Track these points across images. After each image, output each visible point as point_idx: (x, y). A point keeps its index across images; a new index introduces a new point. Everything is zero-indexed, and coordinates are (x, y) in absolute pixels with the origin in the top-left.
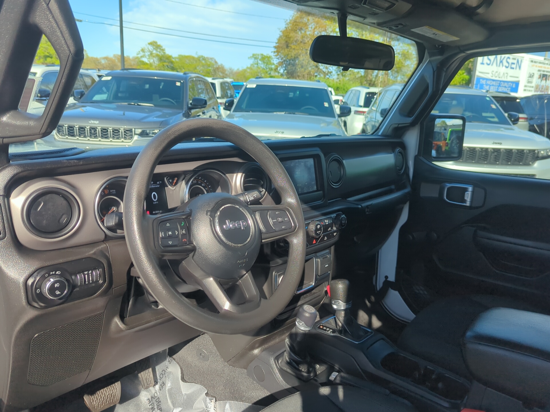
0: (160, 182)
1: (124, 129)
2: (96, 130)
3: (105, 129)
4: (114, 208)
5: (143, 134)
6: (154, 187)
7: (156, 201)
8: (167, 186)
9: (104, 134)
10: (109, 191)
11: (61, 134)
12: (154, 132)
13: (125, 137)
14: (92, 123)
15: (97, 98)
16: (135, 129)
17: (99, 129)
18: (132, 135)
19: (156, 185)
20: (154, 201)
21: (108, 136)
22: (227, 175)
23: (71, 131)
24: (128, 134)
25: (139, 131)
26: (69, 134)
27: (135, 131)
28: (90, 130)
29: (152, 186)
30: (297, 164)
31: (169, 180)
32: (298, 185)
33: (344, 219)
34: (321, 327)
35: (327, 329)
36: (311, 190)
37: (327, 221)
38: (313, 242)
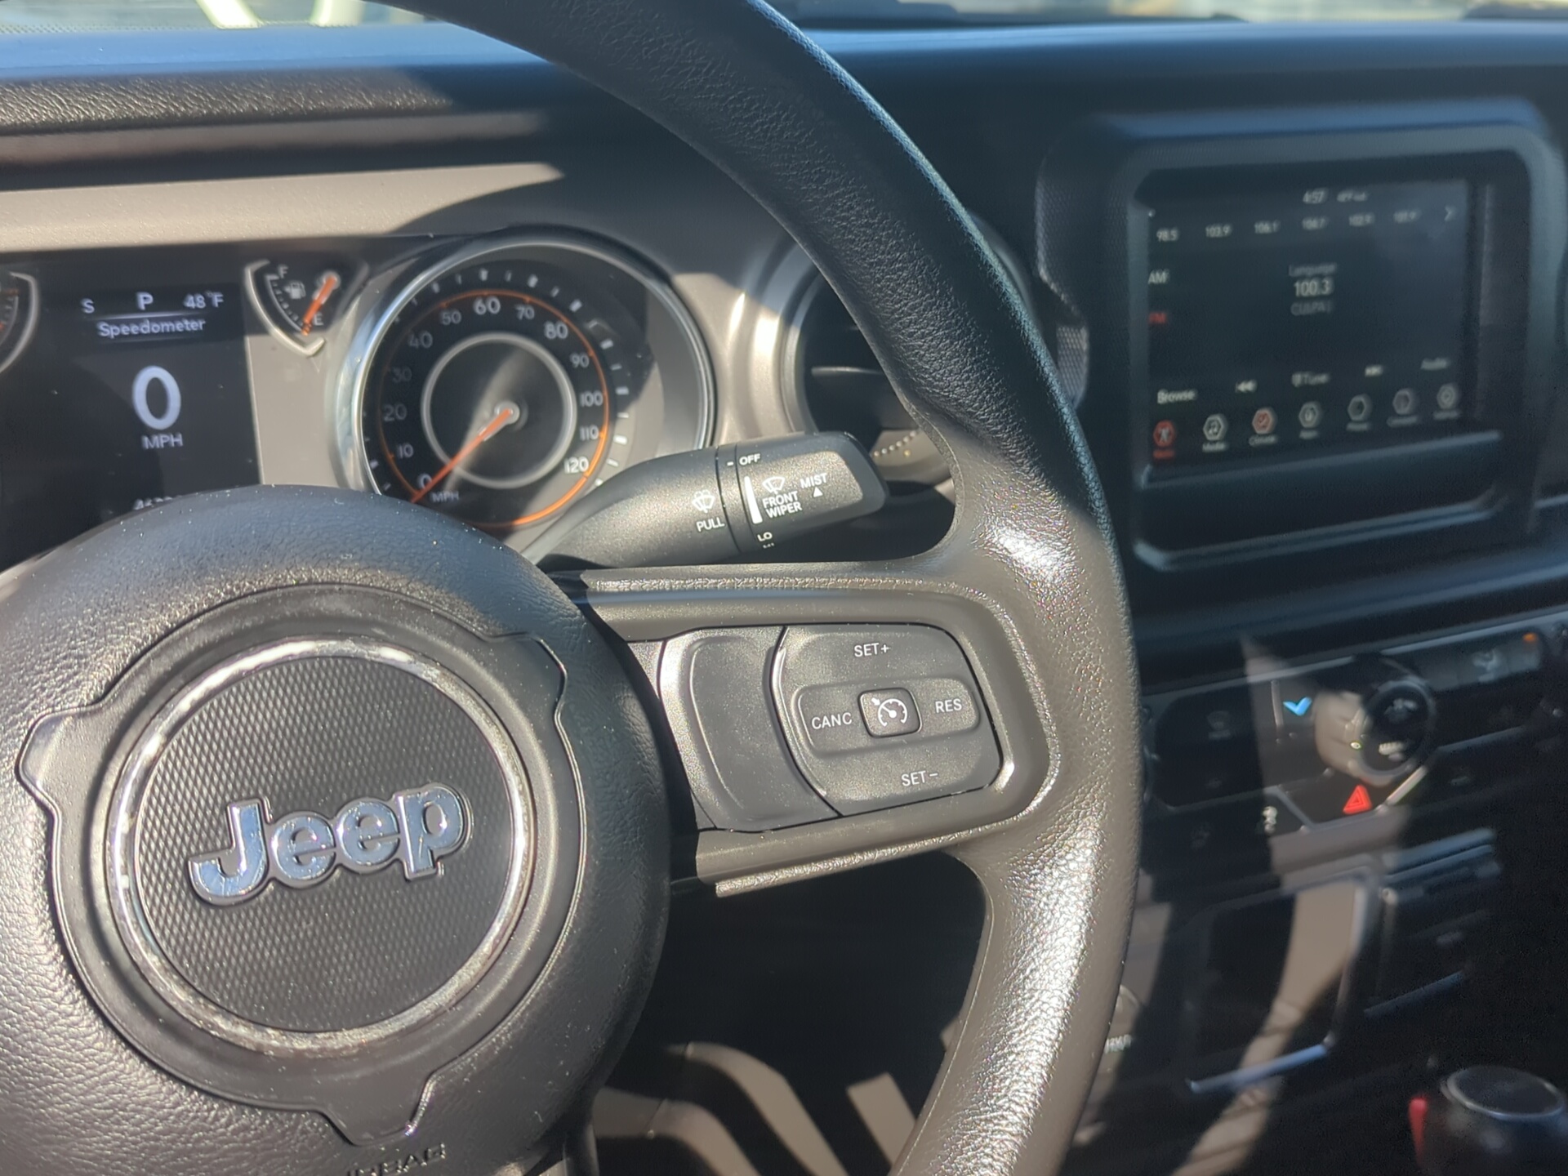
0: (208, 301)
6: (156, 328)
7: (165, 431)
8: (261, 330)
19: (173, 320)
20: (151, 432)
22: (687, 282)
29: (138, 322)
30: (1311, 224)
31: (281, 284)
32: (1297, 379)
36: (1404, 420)
37: (1487, 661)
38: (1348, 806)
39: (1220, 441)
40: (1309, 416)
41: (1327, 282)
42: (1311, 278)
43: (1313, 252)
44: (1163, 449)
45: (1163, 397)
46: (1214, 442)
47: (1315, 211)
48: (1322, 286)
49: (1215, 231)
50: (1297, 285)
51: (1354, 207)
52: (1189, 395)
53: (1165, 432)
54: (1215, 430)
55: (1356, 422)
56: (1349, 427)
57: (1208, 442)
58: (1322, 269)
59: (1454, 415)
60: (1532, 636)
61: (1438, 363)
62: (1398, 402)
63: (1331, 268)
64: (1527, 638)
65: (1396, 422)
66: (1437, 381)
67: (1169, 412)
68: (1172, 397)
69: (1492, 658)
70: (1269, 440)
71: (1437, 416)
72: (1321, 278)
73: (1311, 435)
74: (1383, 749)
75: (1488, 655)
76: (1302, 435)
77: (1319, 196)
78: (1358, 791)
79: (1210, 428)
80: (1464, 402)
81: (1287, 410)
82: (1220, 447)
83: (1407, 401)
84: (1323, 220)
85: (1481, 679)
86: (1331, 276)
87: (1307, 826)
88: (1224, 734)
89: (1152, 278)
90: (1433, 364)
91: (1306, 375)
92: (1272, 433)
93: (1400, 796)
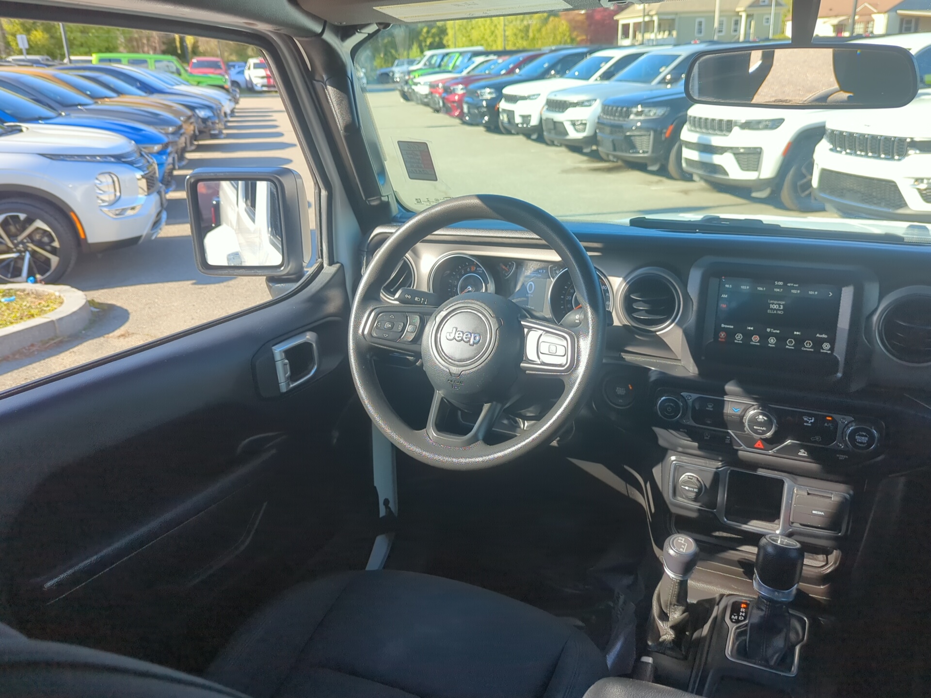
0: (543, 271)
4: (469, 288)
7: (530, 294)
10: (476, 269)
20: (528, 293)
30: (776, 290)
31: (555, 270)
32: (768, 330)
33: (864, 434)
34: (743, 606)
35: (741, 614)
36: (808, 350)
37: (809, 420)
38: (756, 446)
39: (741, 340)
40: (772, 341)
41: (782, 306)
42: (776, 304)
43: (778, 297)
44: (722, 338)
45: (723, 326)
46: (738, 340)
47: (779, 287)
48: (780, 307)
49: (744, 288)
50: (771, 305)
51: (793, 288)
52: (732, 327)
53: (723, 334)
54: (739, 337)
55: (790, 346)
56: (787, 347)
57: (736, 340)
58: (780, 302)
59: (829, 352)
60: (830, 419)
61: (824, 336)
62: (807, 344)
63: (784, 303)
64: (828, 418)
65: (805, 349)
66: (824, 341)
67: (724, 329)
68: (726, 326)
69: (812, 420)
70: (756, 344)
71: (822, 351)
72: (779, 305)
73: (772, 346)
74: (755, 427)
75: (810, 418)
76: (769, 345)
77: (781, 283)
78: (759, 442)
79: (737, 336)
80: (832, 349)
81: (765, 337)
82: (740, 342)
83: (810, 344)
84: (782, 290)
85: (805, 424)
86: (783, 305)
87: (743, 447)
88: (711, 409)
89: (723, 296)
90: (821, 336)
91: (772, 329)
92: (758, 342)
93: (777, 450)
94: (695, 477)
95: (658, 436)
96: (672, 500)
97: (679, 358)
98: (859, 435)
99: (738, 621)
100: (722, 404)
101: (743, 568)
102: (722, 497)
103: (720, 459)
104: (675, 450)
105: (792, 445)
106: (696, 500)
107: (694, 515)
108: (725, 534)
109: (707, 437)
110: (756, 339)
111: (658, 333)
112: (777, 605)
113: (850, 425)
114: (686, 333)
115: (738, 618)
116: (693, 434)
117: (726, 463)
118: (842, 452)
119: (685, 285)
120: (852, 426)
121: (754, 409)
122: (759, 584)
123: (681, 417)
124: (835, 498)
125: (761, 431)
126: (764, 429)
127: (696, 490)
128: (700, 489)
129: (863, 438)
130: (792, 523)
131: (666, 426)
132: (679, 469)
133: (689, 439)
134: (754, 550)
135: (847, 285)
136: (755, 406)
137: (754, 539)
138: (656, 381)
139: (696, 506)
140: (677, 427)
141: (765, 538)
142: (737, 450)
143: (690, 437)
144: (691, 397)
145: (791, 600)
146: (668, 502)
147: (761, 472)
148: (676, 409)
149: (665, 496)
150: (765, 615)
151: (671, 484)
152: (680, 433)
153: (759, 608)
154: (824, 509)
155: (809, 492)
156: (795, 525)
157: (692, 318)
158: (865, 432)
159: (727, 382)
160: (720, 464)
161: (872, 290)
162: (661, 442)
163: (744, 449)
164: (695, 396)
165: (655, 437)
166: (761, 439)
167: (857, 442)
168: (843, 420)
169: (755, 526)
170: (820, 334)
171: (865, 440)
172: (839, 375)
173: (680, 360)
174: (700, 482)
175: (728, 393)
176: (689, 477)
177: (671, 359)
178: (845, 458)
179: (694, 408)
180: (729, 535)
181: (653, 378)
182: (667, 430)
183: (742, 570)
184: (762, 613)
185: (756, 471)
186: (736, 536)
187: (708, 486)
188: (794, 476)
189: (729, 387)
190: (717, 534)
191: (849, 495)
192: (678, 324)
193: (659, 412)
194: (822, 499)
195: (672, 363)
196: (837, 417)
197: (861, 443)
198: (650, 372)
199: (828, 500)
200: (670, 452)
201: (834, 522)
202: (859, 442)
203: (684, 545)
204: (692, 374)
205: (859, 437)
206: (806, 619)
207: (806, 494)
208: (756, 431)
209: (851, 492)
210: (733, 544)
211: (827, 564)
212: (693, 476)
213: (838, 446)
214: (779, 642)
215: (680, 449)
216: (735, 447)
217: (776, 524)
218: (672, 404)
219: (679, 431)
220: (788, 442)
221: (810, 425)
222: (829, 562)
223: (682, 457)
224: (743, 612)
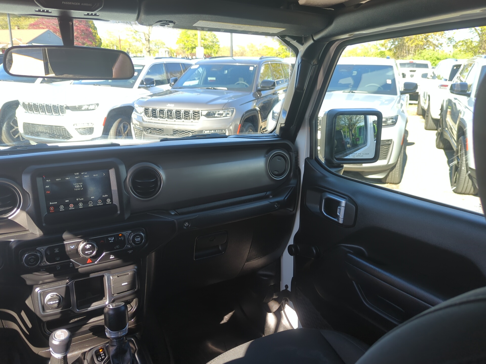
1: (193, 111)
2: (172, 112)
3: (179, 112)
5: (209, 115)
9: (178, 115)
11: (148, 116)
12: (219, 114)
13: (194, 118)
14: (169, 107)
15: (186, 84)
16: (202, 111)
17: (174, 112)
18: (199, 116)
21: (181, 118)
23: (154, 114)
24: (196, 115)
25: (205, 113)
26: (152, 116)
27: (201, 113)
28: (167, 112)
30: (76, 178)
32: (77, 199)
33: (138, 237)
34: (100, 351)
35: (102, 355)
36: (100, 204)
37: (112, 239)
38: (88, 262)
39: (63, 209)
40: (81, 205)
42: (78, 185)
43: (78, 181)
44: (52, 211)
45: (51, 203)
47: (77, 176)
49: (57, 180)
50: (75, 186)
51: (84, 175)
52: (56, 203)
53: (52, 208)
54: (62, 208)
55: (90, 205)
56: (89, 206)
57: (61, 209)
58: (80, 184)
59: (110, 203)
60: (121, 235)
61: (106, 196)
62: (99, 202)
63: (82, 183)
64: (120, 235)
65: (99, 205)
66: (106, 198)
67: (52, 205)
68: (53, 203)
69: (113, 238)
70: (73, 208)
71: (107, 203)
72: (80, 185)
73: (81, 207)
74: (86, 252)
75: (112, 238)
76: (80, 207)
77: (78, 174)
78: (89, 260)
79: (61, 207)
80: (112, 201)
81: (76, 204)
82: (63, 210)
83: (100, 202)
84: (79, 177)
85: (110, 242)
86: (82, 184)
87: (81, 265)
88: (58, 251)
89: (46, 187)
90: (105, 196)
91: (79, 199)
92: (73, 207)
93: (99, 261)
94: (55, 294)
95: (26, 280)
96: (43, 314)
97: (27, 229)
98: (136, 238)
99: (102, 360)
100: (64, 246)
101: (92, 332)
102: (74, 298)
103: (67, 278)
104: (38, 285)
105: (106, 255)
106: (58, 307)
107: (58, 316)
108: (76, 319)
109: (58, 268)
110: (71, 206)
111: (9, 218)
112: (121, 339)
113: (130, 235)
114: (29, 213)
115: (101, 358)
116: (49, 270)
117: (71, 279)
118: (130, 249)
119: (20, 185)
120: (132, 235)
121: (83, 243)
122: (110, 333)
123: (40, 263)
124: (130, 274)
125: (90, 253)
126: (91, 251)
127: (57, 301)
128: (60, 300)
129: (138, 239)
130: (113, 295)
131: (30, 271)
132: (44, 294)
133: (48, 273)
134: (102, 317)
135: (111, 168)
136: (83, 241)
137: (99, 312)
138: (16, 248)
139: (59, 310)
140: (38, 269)
141: (106, 307)
142: (78, 269)
143: (48, 272)
144: (42, 249)
145: (127, 332)
146: (40, 317)
147: (92, 275)
148: (37, 259)
149: (38, 314)
150: (117, 347)
151: (40, 305)
152: (40, 272)
153: (112, 346)
154: (127, 281)
155: (118, 275)
156: (115, 295)
157: (31, 204)
158: (138, 236)
159: (63, 234)
160: (68, 280)
161: (122, 168)
162: (28, 283)
163: (81, 267)
164: (46, 247)
165: (24, 281)
166: (91, 257)
167: (136, 242)
168: (126, 233)
169: (95, 305)
170: (104, 195)
171: (139, 239)
172: (119, 212)
173: (28, 230)
174: (58, 296)
175: (65, 239)
176: (51, 296)
177: (23, 231)
178: (132, 252)
179: (46, 255)
180: (78, 319)
181: (14, 246)
182: (32, 274)
183: (92, 333)
184: (114, 348)
185: (89, 276)
186: (83, 317)
187: (63, 296)
188: (109, 271)
189: (65, 236)
190: (72, 321)
191: (135, 269)
192: (23, 209)
193: (25, 265)
194: (125, 276)
195: (23, 233)
196: (124, 233)
197: (138, 241)
198: (11, 243)
199: (127, 276)
200: (34, 286)
201: (132, 285)
202: (137, 242)
203: (62, 335)
204: (39, 236)
205: (136, 239)
206: (133, 339)
207: (117, 277)
208: (87, 254)
209: (136, 267)
210: (84, 322)
211: (132, 307)
212: (54, 294)
213: (127, 247)
214: (128, 356)
215: (41, 282)
216: (76, 268)
217: (105, 300)
218: (33, 257)
219: (41, 271)
220: (104, 254)
221: (113, 241)
222: (133, 307)
223: (43, 286)
224: (102, 354)
